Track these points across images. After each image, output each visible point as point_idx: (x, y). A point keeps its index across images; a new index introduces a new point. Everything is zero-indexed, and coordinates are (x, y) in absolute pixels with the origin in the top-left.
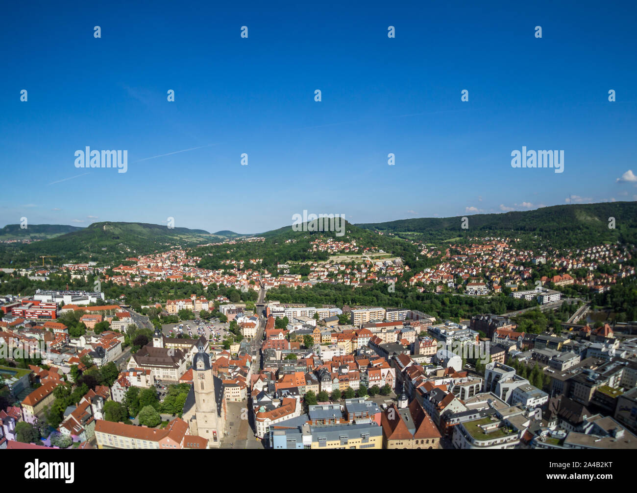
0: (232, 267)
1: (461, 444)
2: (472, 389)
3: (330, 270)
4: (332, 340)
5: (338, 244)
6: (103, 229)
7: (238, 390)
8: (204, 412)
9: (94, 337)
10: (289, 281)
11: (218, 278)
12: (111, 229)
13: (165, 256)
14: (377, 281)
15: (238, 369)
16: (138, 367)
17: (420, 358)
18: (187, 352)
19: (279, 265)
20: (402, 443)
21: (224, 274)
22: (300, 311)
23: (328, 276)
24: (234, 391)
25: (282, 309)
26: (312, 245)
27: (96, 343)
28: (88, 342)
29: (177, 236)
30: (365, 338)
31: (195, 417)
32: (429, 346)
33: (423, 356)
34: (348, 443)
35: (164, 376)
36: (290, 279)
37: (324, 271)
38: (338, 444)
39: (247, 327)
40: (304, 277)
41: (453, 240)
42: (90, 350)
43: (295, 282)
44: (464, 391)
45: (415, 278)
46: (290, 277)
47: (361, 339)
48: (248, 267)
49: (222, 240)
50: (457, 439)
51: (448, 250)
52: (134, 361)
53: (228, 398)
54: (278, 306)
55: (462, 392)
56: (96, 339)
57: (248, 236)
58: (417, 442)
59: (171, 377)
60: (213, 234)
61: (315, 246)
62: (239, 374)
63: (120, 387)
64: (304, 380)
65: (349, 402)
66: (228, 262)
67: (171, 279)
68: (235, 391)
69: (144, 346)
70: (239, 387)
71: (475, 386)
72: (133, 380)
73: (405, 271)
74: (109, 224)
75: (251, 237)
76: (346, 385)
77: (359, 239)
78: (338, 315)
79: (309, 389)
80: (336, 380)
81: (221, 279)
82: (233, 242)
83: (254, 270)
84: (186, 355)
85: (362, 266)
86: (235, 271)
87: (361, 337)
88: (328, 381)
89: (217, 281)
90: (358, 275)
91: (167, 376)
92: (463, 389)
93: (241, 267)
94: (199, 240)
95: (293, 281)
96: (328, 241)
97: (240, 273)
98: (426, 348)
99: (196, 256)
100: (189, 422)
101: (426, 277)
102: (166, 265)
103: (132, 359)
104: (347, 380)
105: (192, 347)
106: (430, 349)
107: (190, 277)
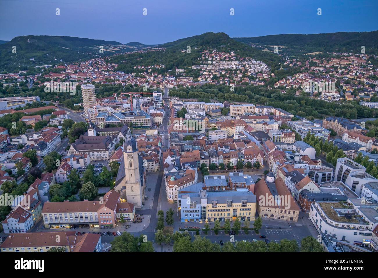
0: (142, 71)
1: (317, 220)
2: (324, 176)
3: (214, 74)
4: (217, 127)
5: (221, 54)
6: (28, 42)
7: (153, 164)
8: (132, 183)
9: (35, 134)
10: (184, 82)
11: (132, 80)
12: (36, 42)
13: (88, 63)
14: (249, 84)
15: (153, 148)
16: (77, 153)
17: (281, 145)
18: (115, 138)
19: (177, 70)
20: (270, 210)
21: (136, 77)
22: (194, 105)
23: (212, 79)
24: (150, 165)
25: (181, 102)
26: (201, 55)
27: (38, 138)
28: (30, 139)
29: (96, 47)
30: (241, 127)
31: (124, 188)
32: (289, 137)
33: (283, 143)
34: (232, 206)
35: (98, 158)
36: (185, 80)
37: (210, 75)
38: (225, 206)
39: (157, 117)
40: (195, 79)
41: (314, 54)
42: (32, 145)
43: (189, 83)
44: (317, 177)
45: (279, 83)
46: (185, 79)
47: (238, 127)
48: (154, 70)
49: (133, 50)
50: (313, 215)
51: (307, 62)
52: (74, 149)
53: (147, 170)
54: (178, 101)
55: (316, 177)
56: (37, 135)
57: (153, 46)
58: (281, 211)
59: (103, 158)
60: (124, 45)
61: (203, 55)
62: (154, 152)
63: (63, 172)
64: (199, 156)
65: (231, 174)
66: (139, 67)
67: (96, 82)
68: (152, 165)
69: (81, 136)
70: (154, 162)
71: (327, 173)
72: (74, 164)
73: (271, 77)
74: (33, 37)
75: (154, 48)
76: (229, 161)
77: (236, 50)
78: (220, 108)
79: (203, 162)
80: (221, 157)
81: (135, 80)
82: (141, 51)
83: (159, 74)
84: (114, 140)
85: (238, 72)
86: (144, 74)
87: (238, 126)
88: (216, 157)
89: (132, 82)
90: (235, 79)
91: (100, 157)
92: (317, 174)
93: (150, 71)
94: (114, 49)
95: (187, 82)
96: (213, 52)
97: (148, 76)
98: (286, 138)
99: (114, 63)
100: (120, 191)
101: (288, 82)
102: (90, 71)
103: (72, 148)
104: (229, 157)
105: (118, 134)
106: (289, 139)
107: (111, 79)
